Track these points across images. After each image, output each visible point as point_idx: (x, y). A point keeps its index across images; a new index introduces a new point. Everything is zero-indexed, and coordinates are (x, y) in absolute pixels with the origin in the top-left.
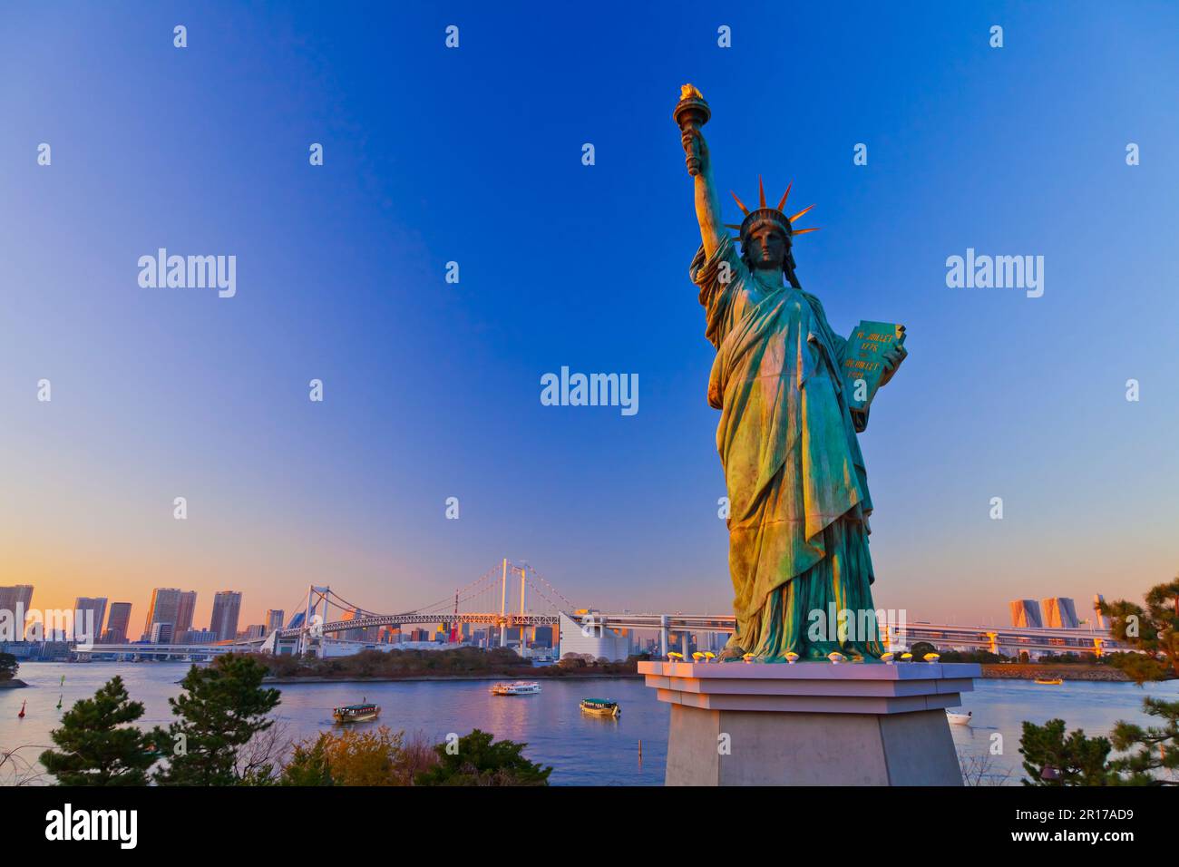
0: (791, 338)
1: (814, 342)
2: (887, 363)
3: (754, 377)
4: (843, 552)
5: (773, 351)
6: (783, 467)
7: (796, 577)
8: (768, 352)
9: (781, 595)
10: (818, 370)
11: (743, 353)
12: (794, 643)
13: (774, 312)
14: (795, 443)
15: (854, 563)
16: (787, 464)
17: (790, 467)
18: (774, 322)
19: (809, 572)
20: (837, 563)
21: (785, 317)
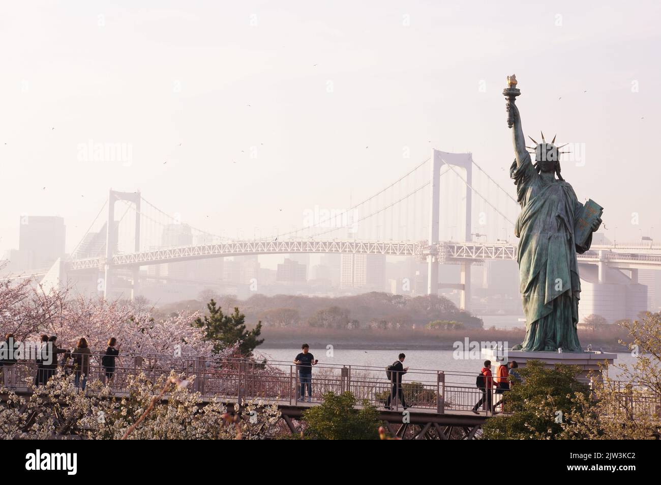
0: (549, 214)
1: (559, 216)
2: (592, 226)
3: (531, 232)
4: (561, 310)
5: (540, 221)
6: (539, 273)
7: (541, 319)
8: (537, 220)
9: (535, 325)
10: (559, 230)
11: (526, 220)
12: (538, 345)
13: (543, 201)
14: (544, 263)
15: (566, 313)
16: (541, 272)
17: (542, 273)
18: (542, 206)
19: (547, 316)
20: (558, 314)
21: (547, 204)
